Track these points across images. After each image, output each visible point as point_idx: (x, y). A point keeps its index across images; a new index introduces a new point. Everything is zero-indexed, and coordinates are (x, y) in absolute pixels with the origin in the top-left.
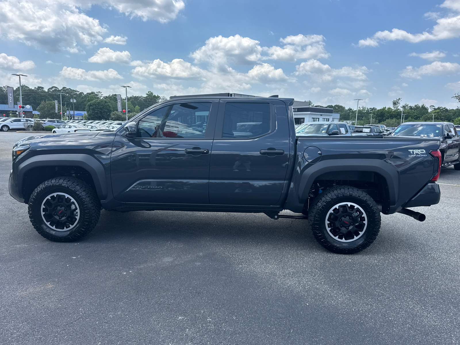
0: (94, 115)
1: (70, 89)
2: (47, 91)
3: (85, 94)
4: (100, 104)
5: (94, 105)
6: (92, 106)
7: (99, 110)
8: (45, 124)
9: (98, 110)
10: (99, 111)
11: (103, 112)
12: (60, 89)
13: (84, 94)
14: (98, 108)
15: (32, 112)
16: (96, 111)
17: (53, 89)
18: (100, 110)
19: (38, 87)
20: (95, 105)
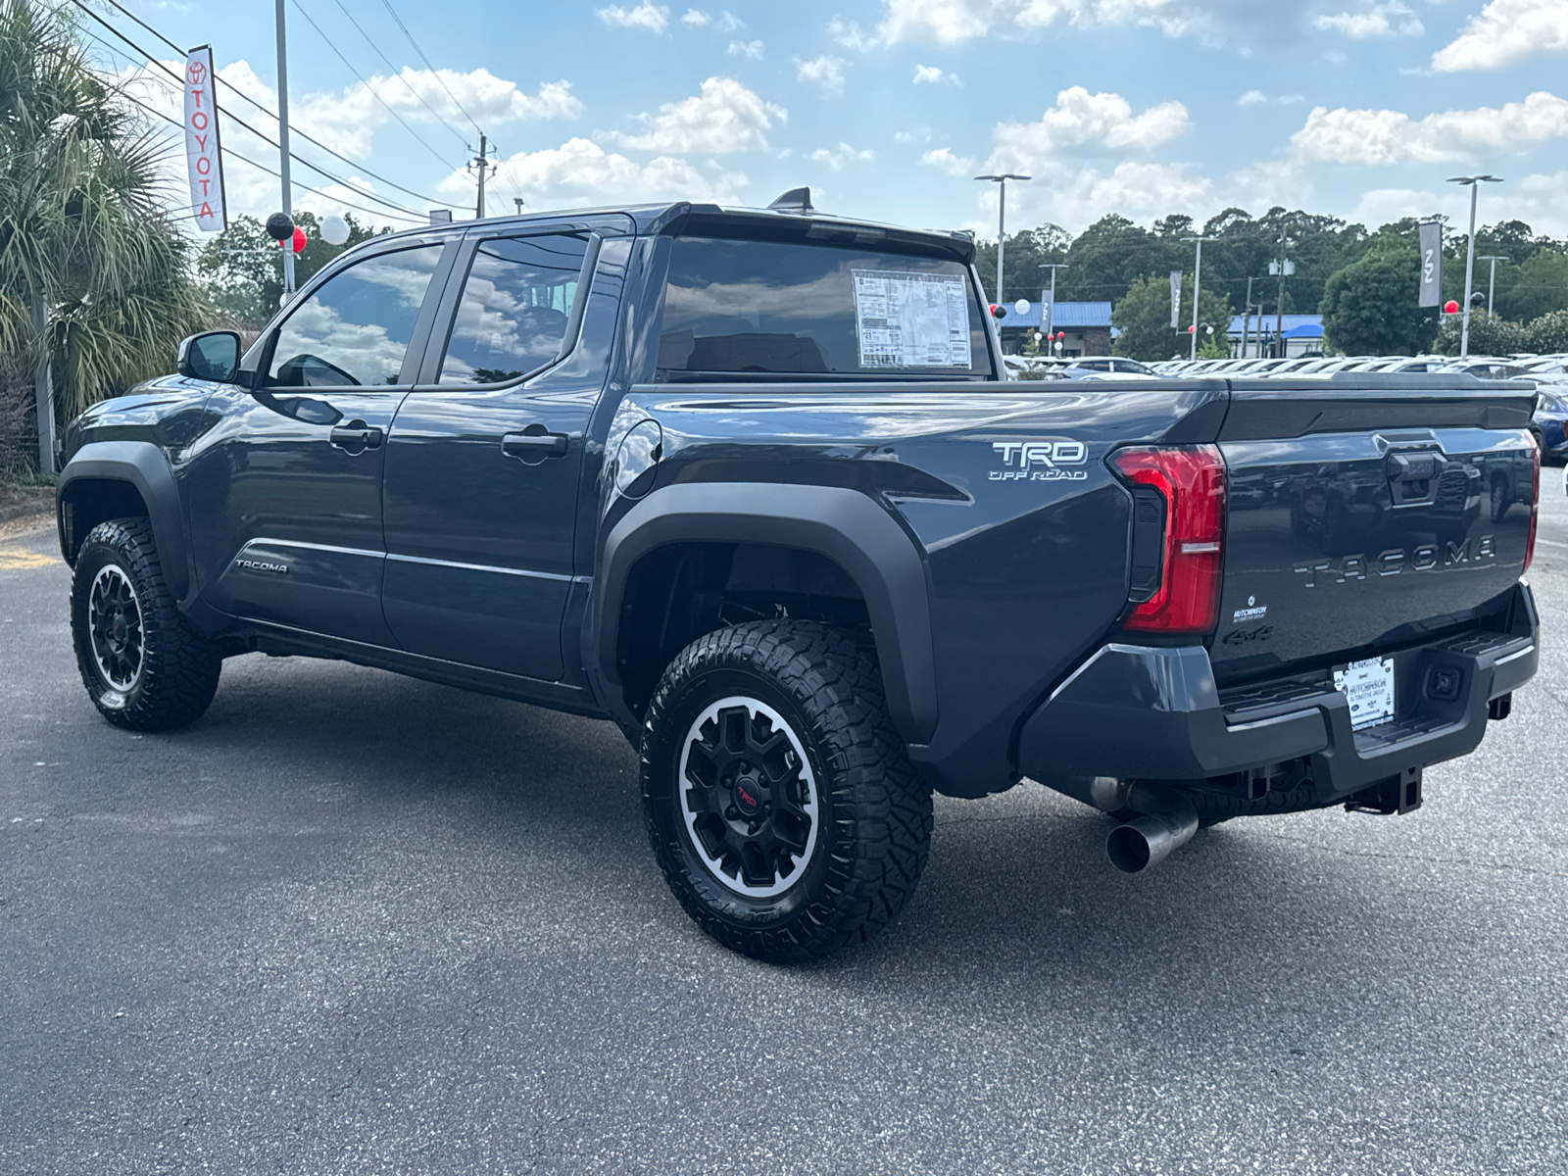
0: (1355, 330)
1: (1300, 212)
2: (1200, 231)
3: (1370, 233)
4: (1385, 276)
5: (1359, 281)
6: (1349, 289)
7: (1379, 303)
8: (1065, 376)
9: (1374, 306)
10: (1379, 310)
11: (1398, 313)
12: (1255, 219)
13: (1364, 233)
14: (1376, 297)
15: (1109, 328)
16: (1365, 313)
17: (1228, 222)
18: (1385, 308)
19: (1170, 218)
20: (1366, 282)
